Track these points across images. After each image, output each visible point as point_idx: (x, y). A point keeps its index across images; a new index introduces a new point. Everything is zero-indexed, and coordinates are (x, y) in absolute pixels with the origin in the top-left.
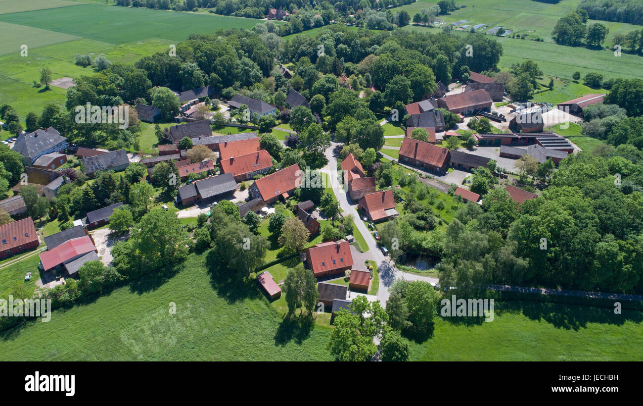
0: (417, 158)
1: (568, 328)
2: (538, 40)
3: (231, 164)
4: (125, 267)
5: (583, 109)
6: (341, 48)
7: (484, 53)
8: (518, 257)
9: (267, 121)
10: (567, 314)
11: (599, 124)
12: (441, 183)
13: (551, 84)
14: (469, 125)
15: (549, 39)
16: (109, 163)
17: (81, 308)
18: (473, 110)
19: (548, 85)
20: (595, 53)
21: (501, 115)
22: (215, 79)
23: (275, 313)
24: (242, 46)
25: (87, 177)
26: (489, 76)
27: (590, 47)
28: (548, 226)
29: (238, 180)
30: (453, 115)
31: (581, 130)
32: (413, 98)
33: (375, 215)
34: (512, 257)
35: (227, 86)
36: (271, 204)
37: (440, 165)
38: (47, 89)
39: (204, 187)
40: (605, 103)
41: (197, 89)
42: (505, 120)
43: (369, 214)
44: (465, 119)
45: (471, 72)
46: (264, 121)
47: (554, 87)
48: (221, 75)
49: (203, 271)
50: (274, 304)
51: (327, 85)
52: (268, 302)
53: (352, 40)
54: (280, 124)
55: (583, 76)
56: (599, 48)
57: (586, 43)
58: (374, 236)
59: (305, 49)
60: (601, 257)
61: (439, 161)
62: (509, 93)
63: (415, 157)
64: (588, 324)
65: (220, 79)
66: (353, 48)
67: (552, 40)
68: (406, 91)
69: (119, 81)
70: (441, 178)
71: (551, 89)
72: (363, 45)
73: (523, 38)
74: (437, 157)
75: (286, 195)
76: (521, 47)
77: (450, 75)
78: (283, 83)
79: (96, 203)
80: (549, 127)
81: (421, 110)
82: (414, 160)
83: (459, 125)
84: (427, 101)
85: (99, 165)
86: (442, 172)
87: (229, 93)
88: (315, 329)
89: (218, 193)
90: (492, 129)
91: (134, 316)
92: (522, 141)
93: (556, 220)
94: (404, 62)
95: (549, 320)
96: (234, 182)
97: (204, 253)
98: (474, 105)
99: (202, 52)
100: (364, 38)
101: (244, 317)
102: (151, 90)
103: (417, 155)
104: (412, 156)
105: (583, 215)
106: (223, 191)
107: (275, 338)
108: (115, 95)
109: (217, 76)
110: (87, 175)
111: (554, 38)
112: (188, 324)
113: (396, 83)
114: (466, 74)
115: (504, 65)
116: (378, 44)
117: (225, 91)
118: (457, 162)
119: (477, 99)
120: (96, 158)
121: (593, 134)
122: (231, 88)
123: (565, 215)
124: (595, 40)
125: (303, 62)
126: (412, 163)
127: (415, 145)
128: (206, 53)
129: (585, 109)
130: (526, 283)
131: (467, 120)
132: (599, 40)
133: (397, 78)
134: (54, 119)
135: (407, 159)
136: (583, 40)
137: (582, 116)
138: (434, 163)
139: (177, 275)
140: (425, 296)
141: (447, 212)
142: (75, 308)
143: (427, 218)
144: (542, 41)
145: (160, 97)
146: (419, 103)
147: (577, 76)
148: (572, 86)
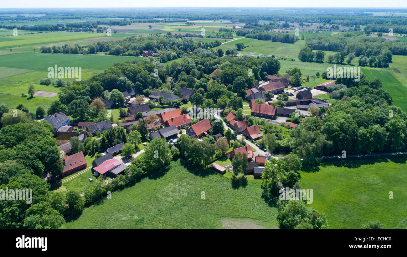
0: (261, 113)
1: (354, 168)
2: (292, 60)
3: (172, 121)
4: (145, 167)
5: (327, 87)
6: (199, 67)
7: (273, 66)
8: (328, 140)
9: (178, 103)
10: (351, 163)
11: (337, 93)
12: (276, 122)
13: (308, 79)
14: (277, 98)
15: (297, 59)
16: (102, 128)
17: (129, 189)
18: (276, 92)
19: (306, 79)
20: (321, 64)
21: (290, 93)
22: (139, 85)
23: (227, 179)
24: (146, 68)
25: (92, 135)
26: (277, 76)
27: (318, 62)
28: (337, 126)
29: (179, 128)
30: (269, 94)
31: (329, 97)
32: (248, 87)
33: (254, 136)
34: (326, 140)
35: (145, 88)
36: (200, 137)
37: (274, 114)
38: (32, 97)
39: (164, 132)
40: (336, 84)
41: (129, 91)
42: (293, 95)
43: (250, 136)
44: (274, 96)
45: (269, 75)
46: (175, 102)
47: (309, 80)
48: (142, 82)
49: (182, 168)
50: (224, 175)
51: (203, 83)
52: (221, 175)
53: (204, 63)
54: (182, 104)
55: (321, 74)
56: (322, 62)
57: (315, 61)
58: (257, 145)
59: (180, 68)
60: (361, 136)
61: (272, 113)
62: (290, 83)
63: (260, 112)
64: (361, 166)
65: (142, 85)
66: (206, 67)
67: (298, 60)
68: (244, 84)
69: (87, 88)
70: (275, 121)
71: (308, 81)
72: (211, 65)
73: (285, 60)
74: (271, 111)
75: (206, 133)
76: (286, 64)
77: (259, 76)
78: (174, 85)
79: (108, 145)
80: (314, 97)
81: (253, 92)
82: (260, 113)
83: (272, 98)
84: (254, 88)
85: (97, 129)
86: (274, 118)
87: (148, 92)
88: (248, 182)
89: (171, 135)
90: (289, 99)
91: (159, 188)
92: (306, 103)
93: (340, 123)
94: (239, 71)
95: (345, 166)
96: (177, 129)
97: (178, 160)
98: (277, 89)
99: (128, 71)
100: (210, 61)
101: (213, 181)
102: (103, 92)
103: (261, 111)
104: (258, 112)
105: (350, 121)
106: (173, 134)
107: (232, 187)
108: (86, 96)
109: (140, 83)
110: (92, 134)
111: (300, 59)
112: (188, 187)
113: (238, 80)
114: (266, 76)
115: (282, 72)
116: (218, 64)
117: (145, 91)
118: (280, 113)
119: (278, 86)
120: (96, 125)
121: (335, 98)
122: (147, 90)
123: (343, 121)
124: (320, 59)
125: (183, 75)
126: (259, 115)
127: (259, 107)
128: (131, 71)
129: (328, 87)
130: (331, 155)
131: (276, 96)
132: (322, 58)
133: (239, 77)
134: (60, 108)
135: (255, 114)
136: (314, 59)
137: (327, 91)
138: (270, 114)
139: (169, 171)
140: (296, 159)
141: (285, 133)
142: (125, 189)
143: (278, 135)
144: (294, 60)
145: (114, 94)
146: (251, 89)
147: (318, 75)
148: (317, 79)
